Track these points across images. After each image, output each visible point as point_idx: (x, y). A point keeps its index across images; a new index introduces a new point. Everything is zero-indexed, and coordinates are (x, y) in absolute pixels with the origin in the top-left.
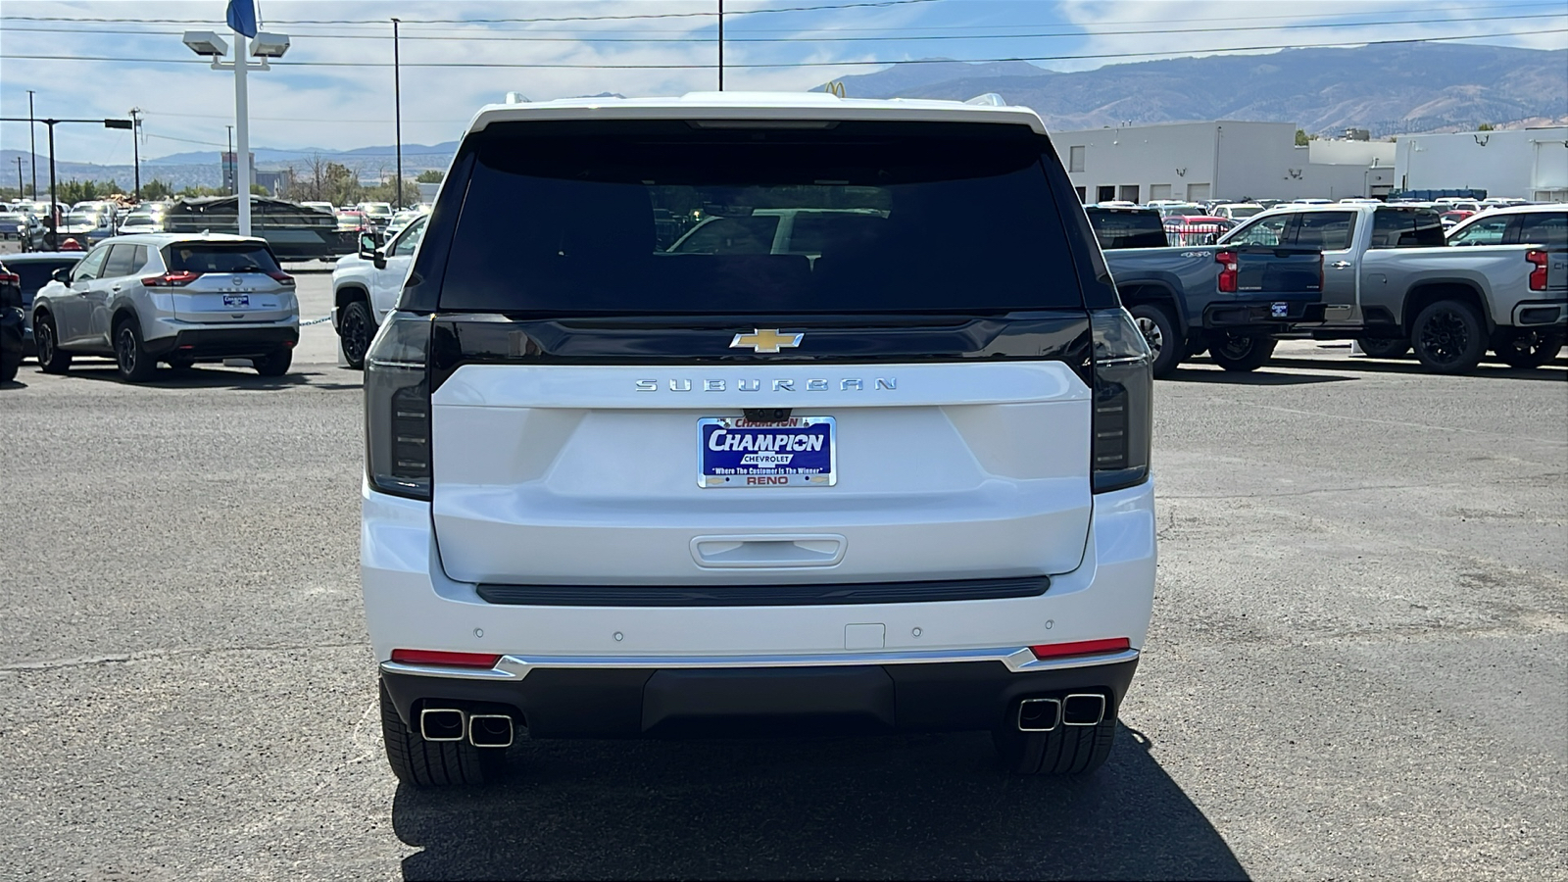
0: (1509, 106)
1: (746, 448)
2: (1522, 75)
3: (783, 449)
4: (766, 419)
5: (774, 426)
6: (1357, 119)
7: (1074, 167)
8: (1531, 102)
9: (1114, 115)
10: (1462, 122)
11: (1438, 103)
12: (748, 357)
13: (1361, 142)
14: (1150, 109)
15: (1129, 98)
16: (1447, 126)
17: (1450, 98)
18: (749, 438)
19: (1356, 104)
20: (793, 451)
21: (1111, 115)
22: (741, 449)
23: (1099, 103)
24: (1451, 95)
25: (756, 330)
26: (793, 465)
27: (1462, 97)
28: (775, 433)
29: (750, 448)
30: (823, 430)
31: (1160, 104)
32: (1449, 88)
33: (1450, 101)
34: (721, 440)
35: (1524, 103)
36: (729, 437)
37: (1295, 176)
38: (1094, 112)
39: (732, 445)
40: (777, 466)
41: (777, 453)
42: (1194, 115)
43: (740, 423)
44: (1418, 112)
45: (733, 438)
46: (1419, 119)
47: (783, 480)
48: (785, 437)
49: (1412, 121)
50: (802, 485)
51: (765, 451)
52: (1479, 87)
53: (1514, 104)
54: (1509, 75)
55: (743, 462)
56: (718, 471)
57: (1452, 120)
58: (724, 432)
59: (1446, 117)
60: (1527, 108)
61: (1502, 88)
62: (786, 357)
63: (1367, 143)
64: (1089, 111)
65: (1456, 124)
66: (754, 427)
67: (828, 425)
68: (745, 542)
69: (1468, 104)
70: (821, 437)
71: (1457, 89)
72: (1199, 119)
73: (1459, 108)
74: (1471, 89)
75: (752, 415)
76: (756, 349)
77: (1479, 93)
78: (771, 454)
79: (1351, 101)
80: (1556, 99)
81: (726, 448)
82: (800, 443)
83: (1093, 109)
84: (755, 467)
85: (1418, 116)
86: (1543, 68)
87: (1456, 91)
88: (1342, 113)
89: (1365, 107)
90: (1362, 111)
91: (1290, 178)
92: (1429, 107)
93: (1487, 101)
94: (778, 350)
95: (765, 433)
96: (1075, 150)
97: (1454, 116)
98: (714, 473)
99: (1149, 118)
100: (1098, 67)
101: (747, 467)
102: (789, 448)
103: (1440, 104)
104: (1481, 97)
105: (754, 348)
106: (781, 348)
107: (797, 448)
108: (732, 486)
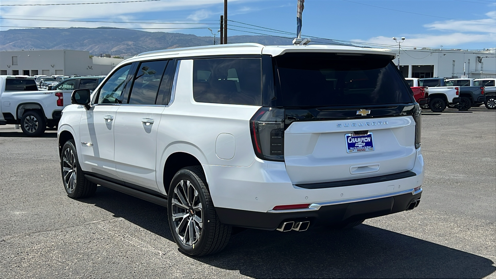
0: (142, 48)
1: (356, 142)
2: (145, 39)
3: (363, 142)
4: (358, 134)
5: (361, 135)
6: (96, 51)
7: (14, 63)
8: (147, 47)
9: (14, 46)
10: (128, 53)
11: (121, 46)
12: (360, 117)
13: (108, 58)
14: (27, 45)
15: (19, 41)
16: (124, 54)
17: (124, 45)
18: (356, 139)
19: (96, 46)
20: (365, 142)
21: (13, 46)
22: (355, 142)
23: (8, 42)
24: (124, 44)
25: (361, 110)
26: (366, 145)
27: (128, 45)
28: (361, 137)
29: (357, 142)
30: (370, 136)
31: (30, 43)
32: (124, 42)
33: (124, 46)
34: (350, 140)
35: (146, 48)
36: (352, 139)
37: (90, 68)
38: (7, 45)
39: (353, 141)
40: (363, 146)
41: (362, 143)
42: (43, 47)
43: (354, 135)
44: (115, 49)
45: (353, 139)
46: (115, 51)
47: (364, 150)
48: (363, 138)
49: (113, 52)
50: (368, 151)
51: (360, 142)
52: (132, 42)
53: (143, 48)
54: (141, 39)
55: (356, 146)
56: (351, 148)
57: (125, 52)
58: (351, 138)
59: (123, 51)
60: (147, 49)
61: (139, 43)
62: (368, 117)
63: (110, 58)
64: (5, 44)
65: (126, 53)
66: (357, 136)
67: (371, 135)
68: (358, 167)
69: (129, 47)
70: (370, 138)
71: (126, 42)
72: (44, 48)
73: (127, 48)
74: (130, 43)
75: (356, 133)
76: (362, 115)
77: (132, 44)
78: (361, 143)
79: (94, 45)
80: (155, 47)
81: (352, 142)
82: (366, 140)
83: (6, 44)
84: (358, 147)
85: (115, 50)
86: (151, 37)
87: (125, 43)
88: (91, 48)
89: (98, 47)
90: (97, 48)
91: (89, 68)
92: (118, 48)
93: (135, 47)
94: (366, 115)
95: (359, 137)
96: (14, 58)
97: (126, 51)
98: (350, 149)
99: (27, 47)
100: (7, 30)
101: (356, 147)
102: (364, 141)
103: (121, 47)
104: (133, 45)
105: (361, 115)
106: (367, 114)
107: (366, 141)
108: (354, 152)
